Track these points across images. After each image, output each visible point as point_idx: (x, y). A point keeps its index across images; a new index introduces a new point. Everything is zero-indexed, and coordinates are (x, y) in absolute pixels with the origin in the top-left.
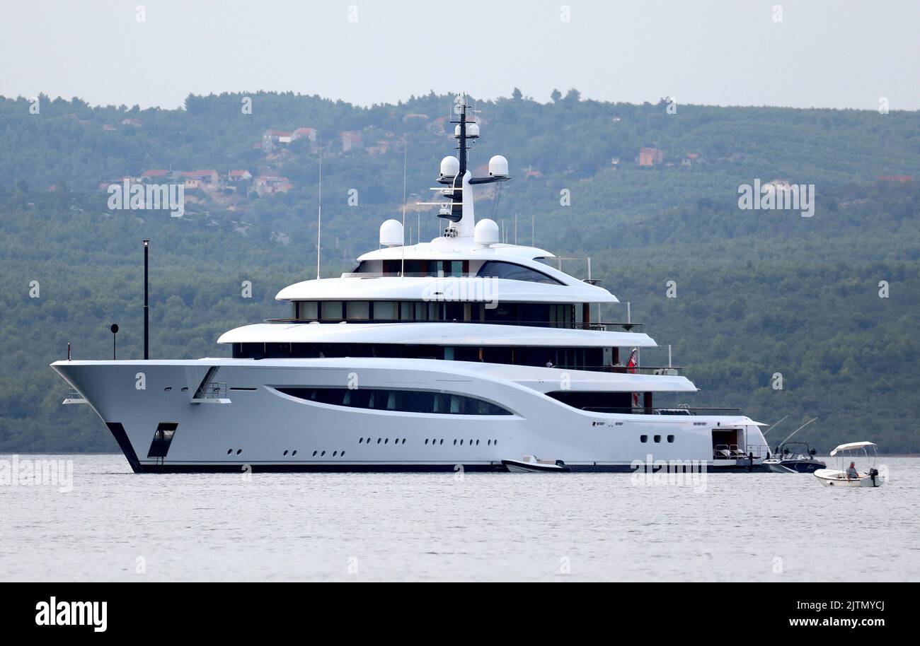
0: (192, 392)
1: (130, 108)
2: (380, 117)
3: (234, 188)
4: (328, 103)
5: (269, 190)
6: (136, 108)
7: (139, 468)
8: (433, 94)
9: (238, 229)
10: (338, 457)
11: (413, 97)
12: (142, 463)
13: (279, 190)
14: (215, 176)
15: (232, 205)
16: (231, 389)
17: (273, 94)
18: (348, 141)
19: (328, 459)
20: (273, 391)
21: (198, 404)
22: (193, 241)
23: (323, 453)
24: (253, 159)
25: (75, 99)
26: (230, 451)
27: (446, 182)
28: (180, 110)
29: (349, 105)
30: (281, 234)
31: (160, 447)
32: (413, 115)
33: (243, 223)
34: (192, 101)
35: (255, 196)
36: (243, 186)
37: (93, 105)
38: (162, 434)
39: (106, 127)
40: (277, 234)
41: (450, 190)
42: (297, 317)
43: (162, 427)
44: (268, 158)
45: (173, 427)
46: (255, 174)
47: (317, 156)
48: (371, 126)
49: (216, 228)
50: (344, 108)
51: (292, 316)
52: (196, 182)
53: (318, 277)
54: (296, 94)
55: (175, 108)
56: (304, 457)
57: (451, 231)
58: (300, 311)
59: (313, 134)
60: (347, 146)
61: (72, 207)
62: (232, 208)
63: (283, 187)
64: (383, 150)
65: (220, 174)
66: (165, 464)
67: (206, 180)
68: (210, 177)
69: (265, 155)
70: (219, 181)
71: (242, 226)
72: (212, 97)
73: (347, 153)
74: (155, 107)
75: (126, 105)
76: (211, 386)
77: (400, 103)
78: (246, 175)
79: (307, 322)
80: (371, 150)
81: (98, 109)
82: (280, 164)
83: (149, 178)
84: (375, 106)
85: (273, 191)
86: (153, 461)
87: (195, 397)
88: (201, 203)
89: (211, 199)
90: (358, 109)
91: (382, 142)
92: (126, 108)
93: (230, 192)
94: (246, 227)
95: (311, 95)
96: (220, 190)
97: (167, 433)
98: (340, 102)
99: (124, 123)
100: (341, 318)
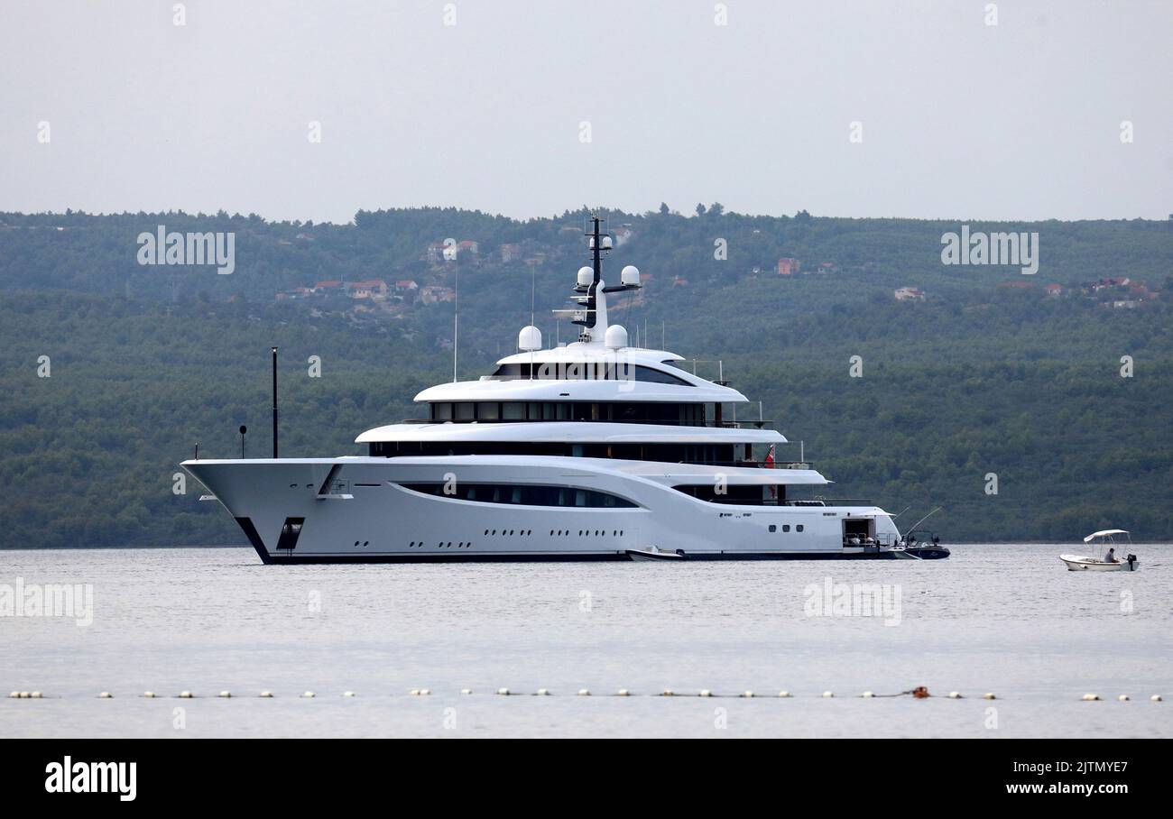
0: (318, 488)
1: (304, 223)
2: (537, 229)
3: (401, 298)
4: (487, 218)
5: (434, 299)
6: (310, 223)
7: (268, 560)
8: (586, 208)
9: (407, 336)
10: (464, 548)
11: (567, 211)
12: (271, 555)
13: (444, 299)
14: (383, 286)
15: (400, 313)
16: (356, 485)
17: (437, 210)
18: (507, 253)
19: (454, 550)
20: (397, 486)
21: (324, 499)
22: (362, 347)
23: (449, 544)
24: (419, 270)
25: (252, 216)
26: (357, 543)
27: (582, 291)
28: (350, 224)
29: (508, 219)
30: (446, 340)
31: (288, 540)
32: (568, 229)
33: (410, 330)
34: (361, 216)
35: (421, 305)
36: (410, 296)
37: (269, 220)
38: (290, 528)
39: (281, 242)
40: (441, 340)
41: (585, 298)
42: (433, 417)
43: (290, 521)
44: (432, 269)
45: (300, 521)
46: (421, 284)
47: (479, 267)
48: (529, 239)
49: (385, 335)
50: (503, 222)
51: (429, 416)
52: (366, 292)
53: (455, 380)
54: (458, 210)
55: (346, 223)
56: (431, 548)
57: (585, 336)
58: (437, 412)
59: (474, 247)
60: (506, 258)
61: (250, 317)
62: (399, 316)
63: (447, 296)
64: (540, 262)
65: (388, 284)
66: (293, 555)
67: (376, 290)
68: (379, 287)
69: (431, 267)
70: (387, 291)
71: (408, 333)
72: (380, 212)
73: (506, 264)
74: (326, 222)
75: (300, 220)
76: (335, 482)
77: (555, 217)
78: (413, 285)
79: (442, 422)
80: (528, 261)
81: (274, 224)
82: (444, 275)
83: (322, 288)
84: (532, 220)
85: (438, 300)
86: (284, 553)
87: (321, 493)
88: (371, 311)
89: (379, 308)
90: (516, 223)
91: (540, 254)
92: (300, 223)
93: (398, 301)
94: (413, 334)
95: (473, 210)
96: (388, 300)
97: (295, 527)
98: (499, 217)
99: (298, 237)
100: (472, 417)
